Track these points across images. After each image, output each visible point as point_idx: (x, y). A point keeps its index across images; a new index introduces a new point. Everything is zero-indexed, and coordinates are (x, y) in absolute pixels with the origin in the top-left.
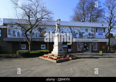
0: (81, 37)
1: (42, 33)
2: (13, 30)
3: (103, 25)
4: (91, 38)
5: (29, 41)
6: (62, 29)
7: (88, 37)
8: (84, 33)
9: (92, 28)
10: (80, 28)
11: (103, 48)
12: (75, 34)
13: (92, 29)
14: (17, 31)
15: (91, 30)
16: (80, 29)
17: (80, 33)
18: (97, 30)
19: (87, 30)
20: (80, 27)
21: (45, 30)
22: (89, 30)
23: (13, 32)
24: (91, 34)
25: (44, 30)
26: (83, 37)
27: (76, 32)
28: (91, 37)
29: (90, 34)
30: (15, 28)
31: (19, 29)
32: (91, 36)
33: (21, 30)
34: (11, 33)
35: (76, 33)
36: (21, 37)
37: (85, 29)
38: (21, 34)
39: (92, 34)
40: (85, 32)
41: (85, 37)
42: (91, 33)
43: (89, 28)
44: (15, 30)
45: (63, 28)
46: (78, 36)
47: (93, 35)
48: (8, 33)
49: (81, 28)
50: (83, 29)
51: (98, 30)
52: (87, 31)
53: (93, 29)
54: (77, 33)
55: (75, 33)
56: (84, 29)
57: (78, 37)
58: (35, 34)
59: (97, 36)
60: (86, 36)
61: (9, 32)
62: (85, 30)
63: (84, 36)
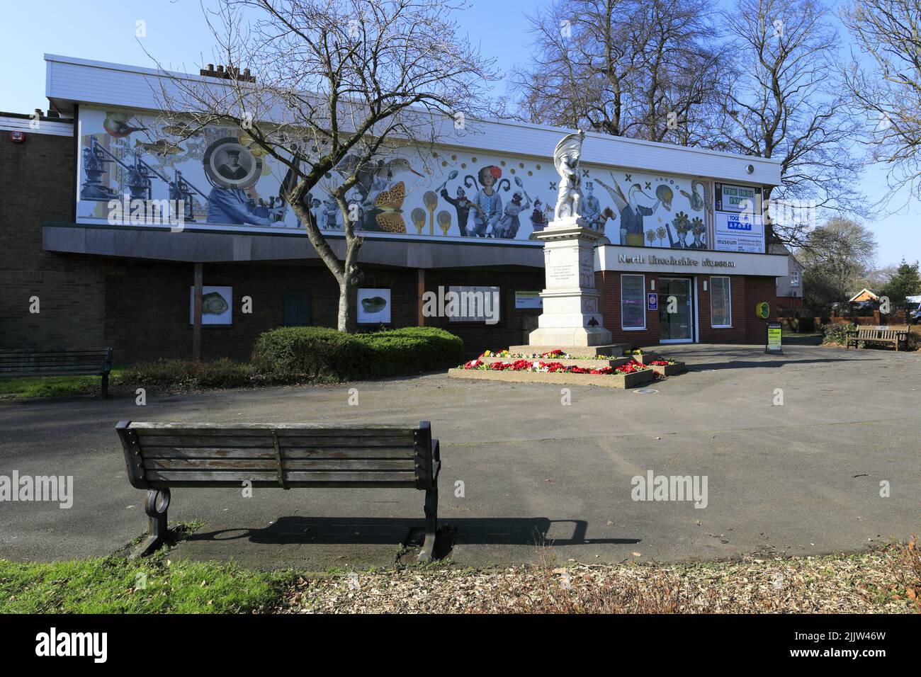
0: (634, 238)
1: (372, 195)
2: (129, 161)
3: (751, 169)
4: (693, 248)
5: (341, 264)
6: (511, 178)
7: (676, 240)
8: (649, 212)
9: (696, 180)
10: (628, 178)
11: (759, 311)
12: (595, 217)
13: (694, 188)
14: (170, 172)
15: (691, 193)
16: (626, 187)
17: (626, 211)
18: (719, 197)
19: (664, 194)
20: (629, 172)
21: (399, 177)
22: (676, 193)
23: (127, 178)
24: (690, 219)
25: (390, 175)
26: (647, 243)
27: (605, 201)
28: (690, 238)
29: (682, 223)
30: (147, 147)
31: (191, 155)
32: (690, 233)
33: (206, 162)
34: (114, 185)
35: (602, 211)
36: (201, 223)
37: (655, 185)
38: (203, 202)
39: (697, 222)
40: (656, 206)
41: (656, 243)
42: (692, 215)
43: (677, 182)
44: (150, 159)
45: (522, 174)
46: (613, 229)
47: (698, 228)
48: (86, 186)
49: (636, 179)
50: (643, 186)
51: (726, 199)
52: (669, 201)
53: (700, 189)
54: (609, 213)
55: (596, 209)
56: (648, 185)
57: (615, 239)
58: (323, 207)
59: (723, 238)
60: (661, 233)
61: (93, 173)
62: (652, 192)
63: (651, 236)
